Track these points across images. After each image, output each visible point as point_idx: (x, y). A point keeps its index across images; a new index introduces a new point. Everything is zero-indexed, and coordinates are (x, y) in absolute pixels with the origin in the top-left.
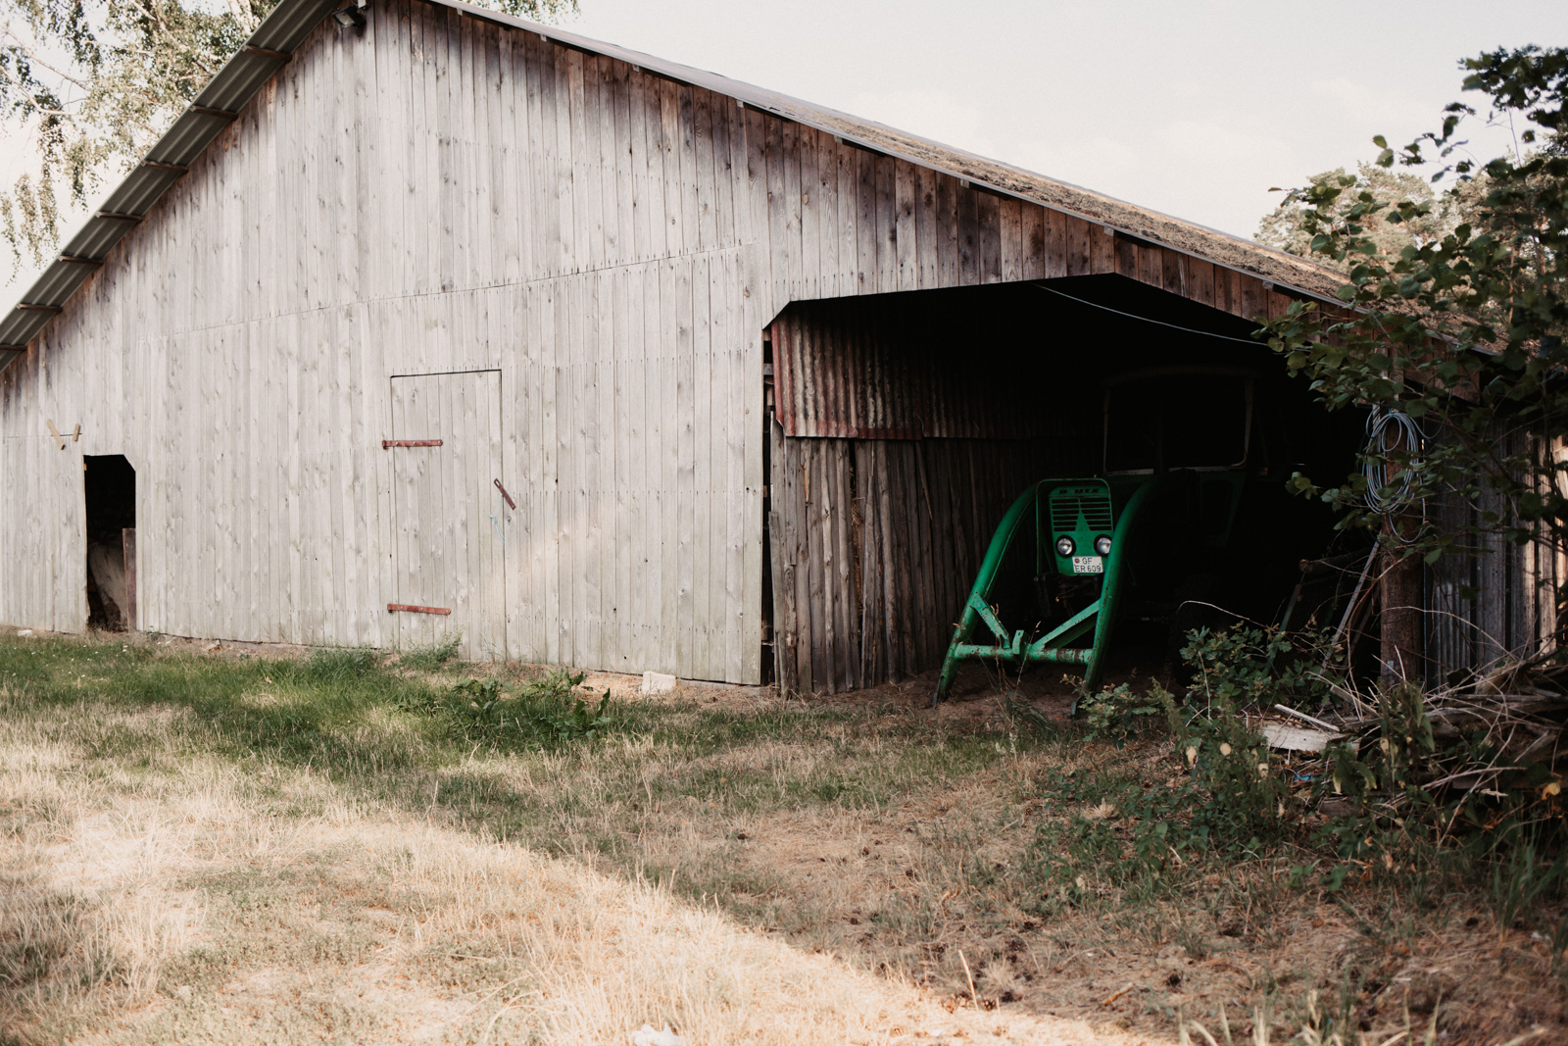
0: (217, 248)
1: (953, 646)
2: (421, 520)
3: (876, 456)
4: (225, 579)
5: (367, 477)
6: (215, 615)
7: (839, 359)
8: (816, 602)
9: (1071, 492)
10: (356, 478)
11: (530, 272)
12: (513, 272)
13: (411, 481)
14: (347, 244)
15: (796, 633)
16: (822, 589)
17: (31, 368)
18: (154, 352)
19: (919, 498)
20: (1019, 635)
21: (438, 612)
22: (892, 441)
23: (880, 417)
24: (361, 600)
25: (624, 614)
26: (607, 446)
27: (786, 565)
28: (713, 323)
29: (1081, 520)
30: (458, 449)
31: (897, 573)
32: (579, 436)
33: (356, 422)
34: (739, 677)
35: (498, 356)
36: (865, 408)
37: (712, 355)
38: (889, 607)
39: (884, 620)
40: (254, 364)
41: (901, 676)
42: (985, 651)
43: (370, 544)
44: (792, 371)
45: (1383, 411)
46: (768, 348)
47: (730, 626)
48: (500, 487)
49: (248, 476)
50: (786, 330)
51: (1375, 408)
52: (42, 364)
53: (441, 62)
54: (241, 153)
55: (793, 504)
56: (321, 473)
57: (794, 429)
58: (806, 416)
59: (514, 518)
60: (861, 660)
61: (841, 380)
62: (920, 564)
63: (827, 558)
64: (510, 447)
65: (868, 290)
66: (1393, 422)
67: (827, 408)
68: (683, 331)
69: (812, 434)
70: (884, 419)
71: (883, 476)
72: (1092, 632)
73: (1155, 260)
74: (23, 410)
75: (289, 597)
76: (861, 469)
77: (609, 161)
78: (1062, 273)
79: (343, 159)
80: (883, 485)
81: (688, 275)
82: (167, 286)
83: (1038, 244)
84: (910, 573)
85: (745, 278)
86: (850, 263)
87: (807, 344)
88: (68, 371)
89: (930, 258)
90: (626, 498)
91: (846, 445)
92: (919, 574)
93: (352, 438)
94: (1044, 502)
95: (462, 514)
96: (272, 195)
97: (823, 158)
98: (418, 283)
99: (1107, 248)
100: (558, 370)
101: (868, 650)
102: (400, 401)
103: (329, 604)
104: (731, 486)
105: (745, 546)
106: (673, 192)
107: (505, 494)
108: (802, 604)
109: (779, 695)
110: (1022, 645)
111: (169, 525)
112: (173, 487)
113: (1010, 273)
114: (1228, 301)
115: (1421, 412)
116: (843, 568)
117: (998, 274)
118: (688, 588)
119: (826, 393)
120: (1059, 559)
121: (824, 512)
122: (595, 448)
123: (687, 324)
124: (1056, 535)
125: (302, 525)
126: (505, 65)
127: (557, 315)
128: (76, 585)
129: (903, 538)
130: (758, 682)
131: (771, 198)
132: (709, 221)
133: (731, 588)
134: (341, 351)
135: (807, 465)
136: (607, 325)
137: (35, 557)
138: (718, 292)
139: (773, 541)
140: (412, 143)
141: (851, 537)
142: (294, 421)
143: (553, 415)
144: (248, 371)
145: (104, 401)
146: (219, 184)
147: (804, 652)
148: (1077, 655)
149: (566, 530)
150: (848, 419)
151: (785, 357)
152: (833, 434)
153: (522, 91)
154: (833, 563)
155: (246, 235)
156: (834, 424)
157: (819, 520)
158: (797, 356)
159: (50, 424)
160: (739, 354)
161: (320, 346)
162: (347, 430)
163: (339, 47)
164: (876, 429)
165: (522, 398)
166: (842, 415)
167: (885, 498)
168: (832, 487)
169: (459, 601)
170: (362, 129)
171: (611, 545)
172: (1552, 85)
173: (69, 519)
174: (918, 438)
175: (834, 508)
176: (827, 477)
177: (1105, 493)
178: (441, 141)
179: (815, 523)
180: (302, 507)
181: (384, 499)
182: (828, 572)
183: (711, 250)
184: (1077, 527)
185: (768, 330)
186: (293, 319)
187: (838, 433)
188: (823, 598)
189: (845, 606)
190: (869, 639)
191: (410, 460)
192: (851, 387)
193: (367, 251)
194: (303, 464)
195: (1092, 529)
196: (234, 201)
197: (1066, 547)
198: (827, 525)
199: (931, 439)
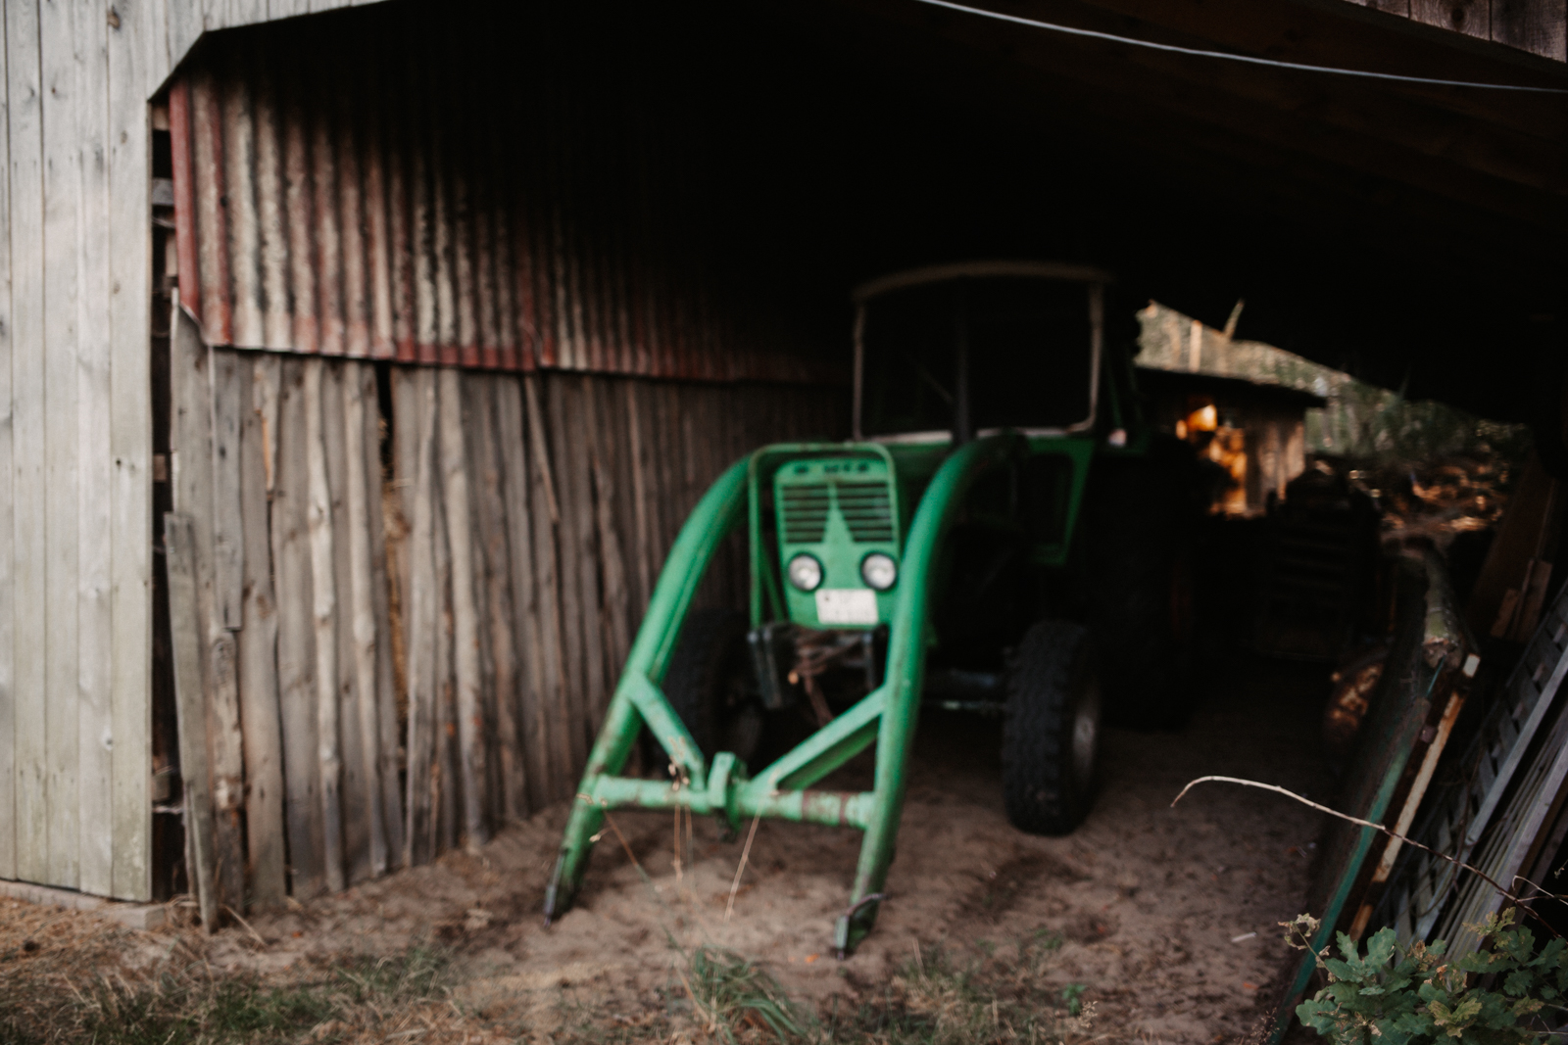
1: (589, 781)
3: (438, 398)
7: (351, 194)
8: (296, 705)
9: (816, 472)
15: (244, 776)
16: (309, 675)
19: (532, 482)
20: (724, 762)
22: (474, 370)
23: (447, 320)
27: (215, 630)
28: (47, 94)
29: (836, 523)
34: (107, 881)
36: (412, 298)
37: (46, 163)
38: (466, 696)
39: (455, 723)
41: (493, 825)
44: (224, 203)
46: (160, 143)
47: (88, 769)
50: (209, 108)
55: (233, 496)
57: (230, 329)
58: (263, 303)
60: (404, 810)
61: (354, 237)
62: (535, 607)
63: (322, 605)
67: (317, 292)
69: (280, 342)
70: (456, 325)
72: (871, 751)
76: (404, 424)
84: (514, 627)
87: (268, 148)
91: (370, 374)
92: (529, 626)
94: (767, 486)
101: (420, 787)
104: (84, 456)
105: (114, 590)
108: (259, 713)
109: (197, 921)
110: (730, 786)
116: (361, 628)
119: (315, 259)
120: (793, 596)
121: (313, 513)
124: (787, 551)
129: (498, 560)
130: (145, 894)
133: (88, 682)
135: (270, 412)
138: (56, 22)
139: (175, 579)
147: (263, 814)
148: (843, 808)
150: (370, 319)
151: (208, 169)
152: (333, 347)
154: (338, 618)
156: (335, 326)
157: (301, 528)
158: (241, 171)
160: (99, 158)
164: (437, 346)
166: (355, 311)
167: (457, 485)
168: (334, 459)
174: (528, 366)
175: (338, 504)
176: (323, 438)
177: (882, 472)
179: (293, 535)
182: (324, 639)
184: (829, 536)
185: (159, 102)
187: (345, 341)
188: (314, 693)
189: (366, 704)
190: (423, 769)
192: (379, 254)
195: (857, 540)
197: (805, 573)
198: (320, 541)
199: (555, 371)
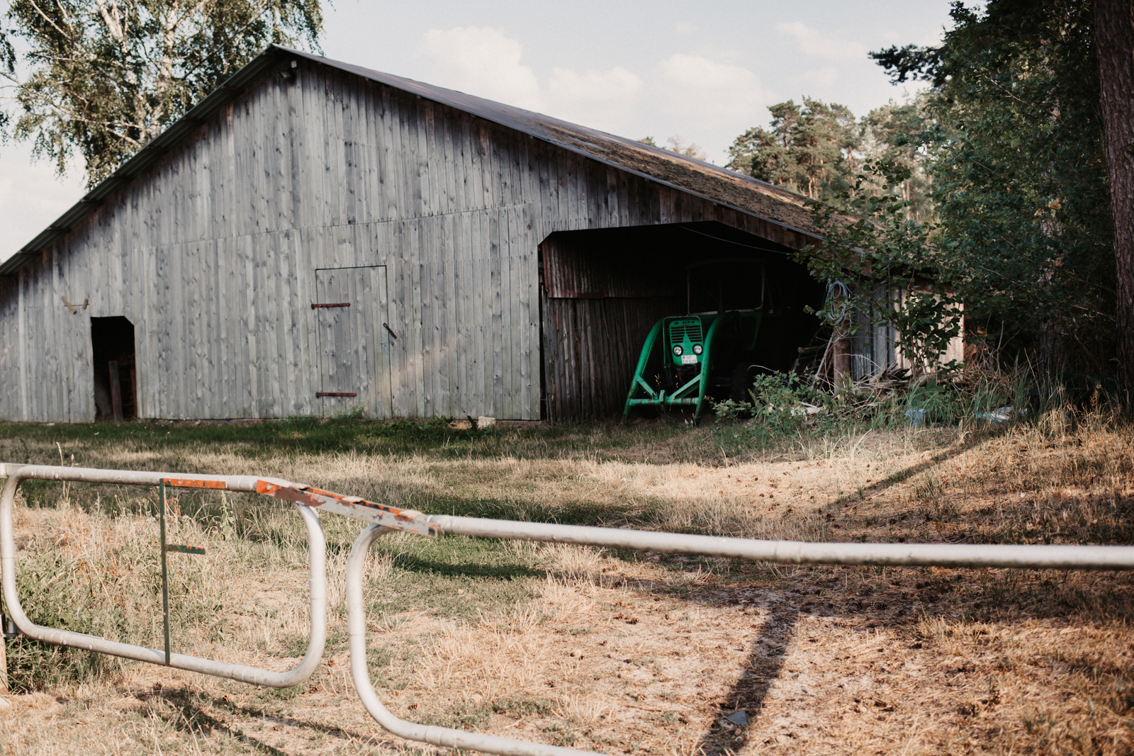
0: (192, 196)
1: (628, 400)
2: (337, 347)
3: (585, 307)
4: (203, 385)
5: (300, 325)
6: (197, 406)
8: (563, 380)
9: (680, 323)
10: (294, 325)
11: (404, 215)
12: (393, 214)
13: (330, 326)
14: (285, 197)
15: (555, 394)
16: (565, 374)
17: (46, 266)
18: (146, 256)
19: (603, 328)
20: (662, 392)
21: (348, 395)
22: (591, 299)
23: (586, 287)
24: (298, 391)
25: (463, 390)
26: (451, 304)
27: (550, 361)
28: (511, 242)
29: (686, 337)
30: (360, 307)
31: (595, 366)
32: (434, 300)
33: (294, 294)
34: (529, 417)
35: (384, 258)
36: (580, 283)
37: (511, 259)
38: (593, 383)
39: (591, 389)
40: (221, 262)
42: (645, 401)
43: (303, 361)
44: (551, 266)
45: (833, 281)
46: (540, 254)
47: (523, 392)
48: (387, 327)
49: (219, 326)
50: (548, 245)
51: (829, 280)
52: (55, 263)
53: (345, 101)
54: (209, 144)
55: (552, 331)
56: (270, 323)
57: (552, 294)
58: (557, 287)
59: (396, 343)
61: (570, 269)
62: (605, 362)
63: (566, 358)
64: (393, 306)
65: (593, 227)
66: (837, 285)
67: (565, 284)
68: (494, 247)
69: (559, 296)
70: (588, 288)
71: (588, 317)
72: (698, 389)
73: (734, 216)
74: (40, 291)
75: (250, 393)
76: (578, 314)
77: (450, 157)
78: (690, 220)
79: (282, 150)
80: (588, 322)
81: (496, 218)
82: (155, 217)
83: (678, 207)
84: (600, 366)
85: (528, 220)
86: (584, 213)
87: (557, 252)
88: (77, 267)
89: (625, 212)
90: (463, 331)
91: (573, 302)
92: (604, 367)
93: (291, 303)
94: (667, 327)
95: (363, 342)
96: (232, 168)
97: (569, 163)
98: (333, 219)
99: (711, 209)
100: (421, 266)
101: (584, 404)
102: (322, 283)
103: (277, 394)
104: (522, 323)
105: (530, 352)
106: (488, 176)
107: (390, 331)
108: (557, 381)
109: (550, 424)
110: (663, 398)
111: (160, 356)
112: (164, 334)
113: (664, 220)
114: (766, 233)
115: (848, 282)
116: (573, 363)
117: (659, 220)
118: (499, 374)
119: (564, 276)
120: (674, 357)
121: (564, 335)
122: (444, 305)
123: (495, 242)
124: (673, 345)
125: (258, 352)
126: (386, 105)
127: (420, 237)
128: (87, 395)
129: (597, 348)
130: (539, 419)
131: (541, 181)
132: (508, 191)
133: (523, 373)
134: (282, 256)
135: (557, 313)
136: (450, 243)
137: (54, 380)
138: (513, 226)
139: (546, 349)
140: (327, 144)
141: (575, 348)
142: (250, 294)
143: (419, 289)
144: (217, 266)
145: (108, 284)
146: (192, 160)
147: (558, 404)
148: (691, 401)
149: (427, 348)
150: (573, 289)
151: (548, 259)
152: (567, 296)
153: (397, 120)
154: (569, 360)
155: (213, 189)
156: (568, 291)
157: (562, 339)
158: (553, 258)
159: (63, 299)
160: (525, 257)
161: (268, 252)
162: (287, 299)
163: (278, 89)
164: (585, 293)
165: (399, 281)
166: (571, 287)
167: (589, 328)
168: (567, 323)
169: (362, 388)
170: (294, 134)
171: (455, 355)
172: (924, 69)
173: (80, 355)
174: (602, 297)
175: (568, 333)
176: (565, 318)
177: (698, 323)
178: (346, 143)
180: (258, 342)
181: (311, 336)
182: (567, 365)
183: (509, 206)
184: (684, 341)
185: (540, 246)
186: (249, 238)
187: (569, 296)
188: (565, 378)
189: (574, 382)
190: (585, 399)
191: (329, 316)
192: (574, 272)
193: (299, 201)
194: (257, 318)
195: (691, 341)
196: (204, 171)
197: (678, 351)
198: (566, 342)
199: (608, 298)
